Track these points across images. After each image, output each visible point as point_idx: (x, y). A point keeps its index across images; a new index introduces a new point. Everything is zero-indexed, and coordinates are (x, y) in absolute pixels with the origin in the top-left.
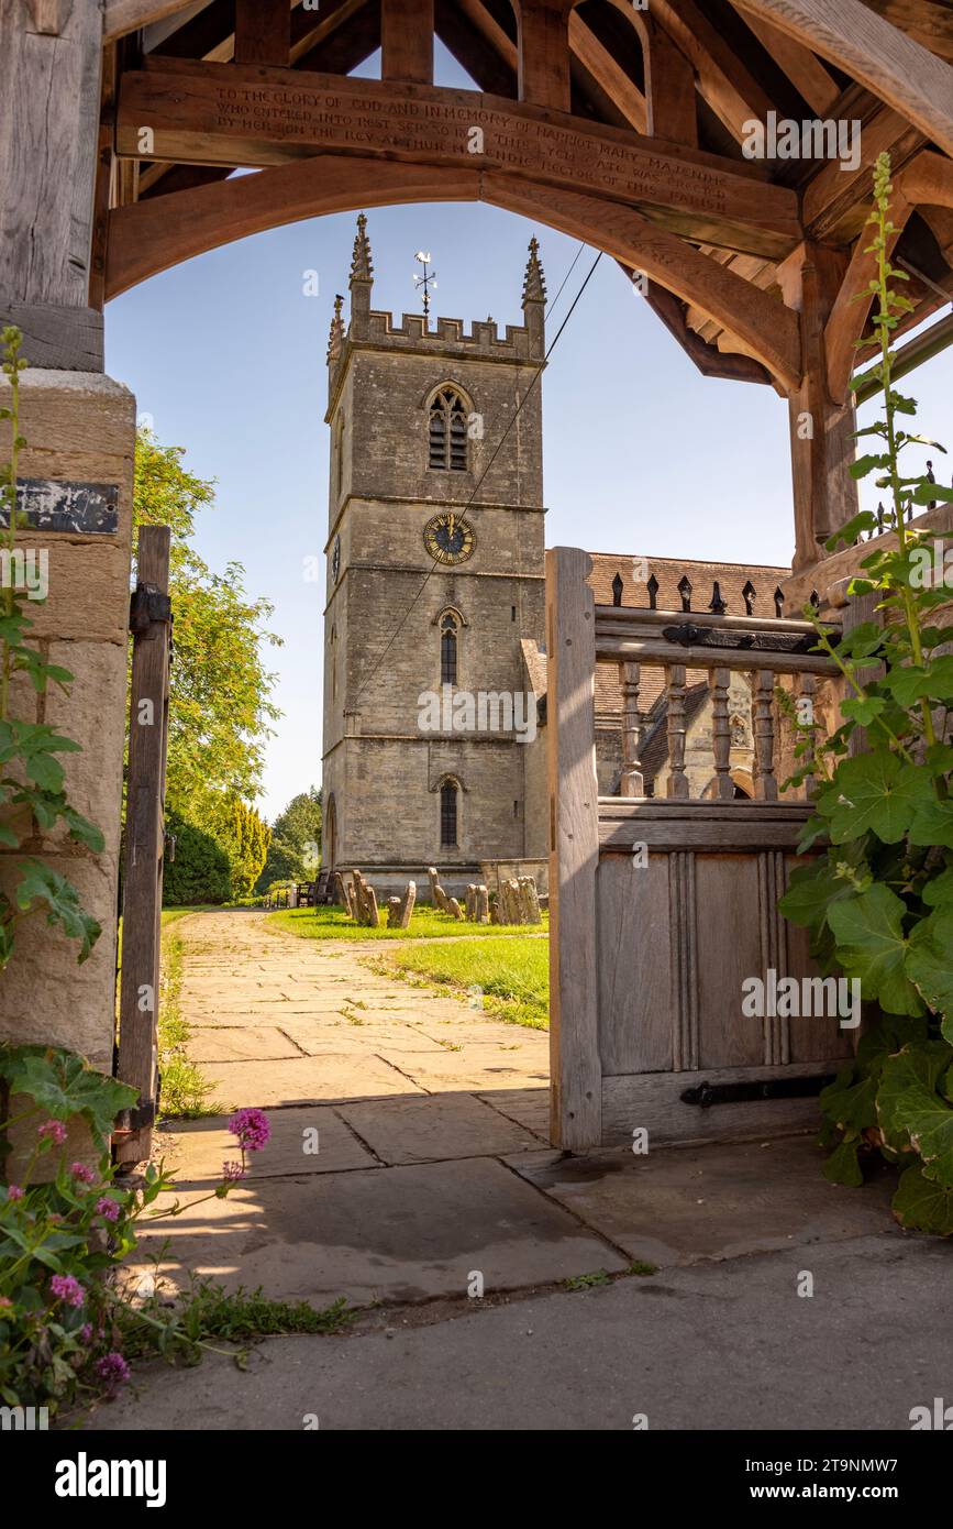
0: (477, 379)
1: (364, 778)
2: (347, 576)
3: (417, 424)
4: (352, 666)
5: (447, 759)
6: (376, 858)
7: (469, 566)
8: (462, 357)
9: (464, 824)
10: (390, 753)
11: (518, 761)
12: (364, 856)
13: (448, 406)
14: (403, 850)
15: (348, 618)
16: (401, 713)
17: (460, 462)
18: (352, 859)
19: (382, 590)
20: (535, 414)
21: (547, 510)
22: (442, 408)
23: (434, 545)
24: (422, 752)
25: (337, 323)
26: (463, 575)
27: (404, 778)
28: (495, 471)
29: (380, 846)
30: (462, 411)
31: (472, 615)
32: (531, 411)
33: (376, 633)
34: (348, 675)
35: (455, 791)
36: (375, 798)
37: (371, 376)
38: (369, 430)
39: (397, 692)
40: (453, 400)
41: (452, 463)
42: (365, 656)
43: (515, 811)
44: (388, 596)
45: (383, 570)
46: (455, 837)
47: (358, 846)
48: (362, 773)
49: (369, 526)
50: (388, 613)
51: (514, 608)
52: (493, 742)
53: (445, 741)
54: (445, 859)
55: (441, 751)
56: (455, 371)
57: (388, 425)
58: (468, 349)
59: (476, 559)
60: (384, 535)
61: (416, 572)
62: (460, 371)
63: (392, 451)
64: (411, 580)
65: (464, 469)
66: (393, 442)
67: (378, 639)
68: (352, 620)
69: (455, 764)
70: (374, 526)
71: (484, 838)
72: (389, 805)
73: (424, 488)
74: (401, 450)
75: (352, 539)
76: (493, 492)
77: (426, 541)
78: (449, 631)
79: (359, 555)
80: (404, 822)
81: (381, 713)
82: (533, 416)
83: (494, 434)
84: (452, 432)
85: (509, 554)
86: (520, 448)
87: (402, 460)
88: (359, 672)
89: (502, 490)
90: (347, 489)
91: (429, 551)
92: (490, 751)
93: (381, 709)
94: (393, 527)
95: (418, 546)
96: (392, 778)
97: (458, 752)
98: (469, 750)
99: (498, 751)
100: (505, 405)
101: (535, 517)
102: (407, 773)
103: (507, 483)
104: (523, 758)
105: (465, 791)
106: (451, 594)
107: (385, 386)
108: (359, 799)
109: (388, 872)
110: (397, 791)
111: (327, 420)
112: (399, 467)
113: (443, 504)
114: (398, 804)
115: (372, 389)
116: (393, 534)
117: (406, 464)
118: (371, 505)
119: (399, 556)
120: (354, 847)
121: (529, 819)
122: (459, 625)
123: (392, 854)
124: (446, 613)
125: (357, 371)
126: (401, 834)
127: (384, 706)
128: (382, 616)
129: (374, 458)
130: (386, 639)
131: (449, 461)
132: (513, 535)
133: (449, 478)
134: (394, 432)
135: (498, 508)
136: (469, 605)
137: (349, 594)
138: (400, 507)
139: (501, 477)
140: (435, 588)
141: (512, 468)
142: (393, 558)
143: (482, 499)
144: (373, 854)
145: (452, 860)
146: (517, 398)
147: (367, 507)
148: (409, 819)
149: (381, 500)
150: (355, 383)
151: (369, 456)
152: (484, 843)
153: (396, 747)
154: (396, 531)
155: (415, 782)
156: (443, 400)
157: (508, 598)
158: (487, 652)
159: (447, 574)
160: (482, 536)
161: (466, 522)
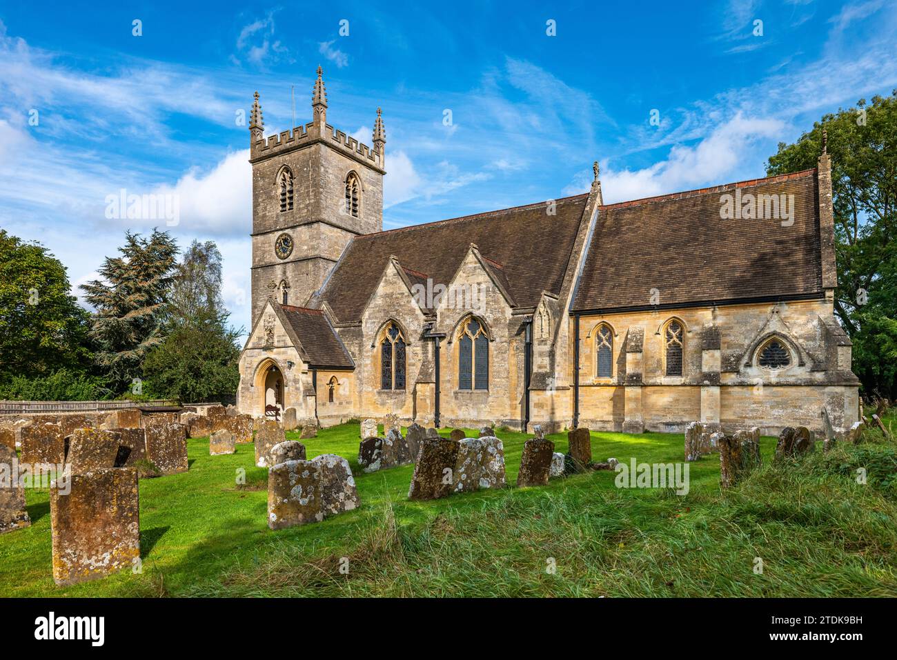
0: (295, 160)
3: (274, 192)
8: (288, 151)
13: (288, 177)
17: (290, 206)
22: (285, 180)
23: (278, 250)
26: (288, 263)
28: (301, 206)
30: (292, 178)
31: (292, 282)
37: (258, 175)
38: (258, 201)
40: (289, 174)
45: (262, 267)
49: (258, 247)
51: (307, 275)
56: (287, 159)
57: (264, 196)
58: (290, 145)
59: (294, 253)
61: (272, 265)
62: (289, 158)
65: (292, 209)
66: (265, 204)
68: (253, 292)
74: (268, 207)
76: (301, 217)
78: (285, 291)
82: (316, 170)
83: (301, 186)
84: (288, 191)
85: (306, 247)
87: (269, 212)
89: (304, 215)
91: (277, 253)
94: (265, 246)
100: (306, 169)
101: (316, 225)
103: (306, 210)
106: (284, 273)
107: (263, 177)
112: (268, 216)
113: (281, 230)
115: (258, 181)
116: (265, 249)
117: (270, 214)
119: (268, 259)
122: (288, 287)
124: (283, 283)
129: (260, 214)
132: (308, 237)
134: (266, 200)
135: (302, 225)
136: (291, 277)
138: (268, 236)
139: (304, 208)
140: (278, 270)
141: (308, 202)
142: (266, 261)
143: (296, 222)
146: (309, 164)
147: (258, 239)
149: (262, 234)
156: (286, 175)
157: (305, 270)
158: (297, 298)
159: (283, 263)
160: (296, 241)
161: (289, 236)
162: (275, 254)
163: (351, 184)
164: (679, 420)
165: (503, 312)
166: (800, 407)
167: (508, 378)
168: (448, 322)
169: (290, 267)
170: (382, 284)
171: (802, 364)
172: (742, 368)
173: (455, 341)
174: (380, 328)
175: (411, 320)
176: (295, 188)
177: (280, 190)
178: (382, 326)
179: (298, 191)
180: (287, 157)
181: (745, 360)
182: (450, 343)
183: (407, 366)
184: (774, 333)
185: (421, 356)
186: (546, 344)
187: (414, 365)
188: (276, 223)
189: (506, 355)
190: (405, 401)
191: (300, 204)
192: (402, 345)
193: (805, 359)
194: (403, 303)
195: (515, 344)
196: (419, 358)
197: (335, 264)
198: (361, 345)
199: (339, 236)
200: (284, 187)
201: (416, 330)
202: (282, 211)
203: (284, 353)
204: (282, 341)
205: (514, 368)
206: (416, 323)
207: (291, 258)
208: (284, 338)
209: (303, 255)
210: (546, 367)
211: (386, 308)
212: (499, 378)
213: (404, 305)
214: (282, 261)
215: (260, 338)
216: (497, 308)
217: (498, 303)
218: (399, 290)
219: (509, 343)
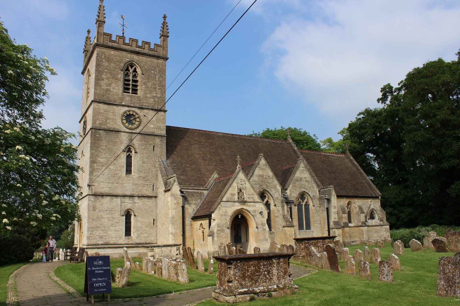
0: (143, 62)
1: (95, 210)
2: (90, 131)
3: (120, 76)
4: (91, 166)
5: (128, 204)
6: (100, 242)
7: (138, 131)
8: (137, 53)
9: (134, 228)
10: (105, 201)
11: (155, 204)
12: (94, 242)
13: (131, 70)
14: (110, 239)
15: (91, 148)
16: (110, 185)
17: (135, 91)
18: (90, 243)
19: (104, 137)
20: (164, 76)
21: (167, 111)
22: (129, 71)
23: (125, 121)
24: (118, 200)
25: (88, 38)
26: (136, 133)
27: (111, 211)
28: (148, 95)
29: (101, 237)
30: (137, 72)
31: (138, 148)
32: (162, 75)
33: (101, 154)
34: (90, 170)
35: (130, 215)
36: (99, 218)
37: (103, 57)
38: (101, 76)
39: (109, 177)
40: (133, 68)
41: (132, 91)
42: (97, 163)
43: (154, 223)
44: (107, 140)
45: (105, 130)
46: (130, 233)
47: (92, 238)
48: (94, 209)
49: (99, 113)
50: (106, 146)
51: (154, 146)
52: (145, 197)
53: (127, 196)
54: (127, 242)
55: (126, 200)
56: (135, 58)
57: (109, 75)
58: (140, 50)
59: (141, 127)
60: (105, 116)
61: (118, 131)
62: (136, 58)
63: (109, 85)
64: (115, 134)
65: (137, 94)
66: (110, 82)
67: (102, 156)
68: (92, 148)
69: (131, 205)
70: (102, 113)
71: (141, 233)
72: (105, 222)
73: (122, 99)
74: (113, 85)
75: (93, 117)
76: (147, 103)
77: (122, 120)
78: (129, 154)
79: (95, 124)
80: (111, 228)
81: (103, 185)
82: (163, 77)
83: (148, 82)
84: (132, 80)
86: (158, 88)
87: (113, 89)
88: (94, 169)
89: (150, 102)
90: (91, 98)
91: (123, 123)
92: (144, 200)
93: (102, 184)
94: (109, 113)
95: (119, 121)
96: (106, 211)
97: (132, 200)
98: (136, 199)
99: (148, 200)
100: (153, 72)
101: (162, 113)
102: (112, 208)
104: (156, 203)
105: (135, 215)
106: (131, 140)
107: (108, 61)
108: (93, 219)
109: (104, 248)
110: (108, 216)
111: (83, 73)
112: (112, 91)
113: (128, 106)
114: (108, 221)
115: (103, 61)
116: (109, 116)
117: (115, 90)
118: (101, 105)
119: (111, 125)
120: (91, 238)
121: (159, 226)
122: (133, 152)
123: (106, 241)
124: (128, 147)
125: (98, 54)
126: (110, 233)
127: (103, 182)
128: (104, 147)
129: (102, 87)
130: (104, 156)
131: (130, 91)
132: (154, 119)
133: (131, 97)
134: (111, 78)
135: (149, 109)
136: (138, 145)
137: (91, 138)
138: (112, 106)
139: (150, 98)
141: (155, 95)
142: (109, 126)
143: (143, 105)
144: (98, 241)
145: (130, 242)
146: (157, 69)
147: (99, 106)
148: (113, 227)
149: (105, 103)
150: (97, 59)
151: (101, 86)
152: (142, 235)
153: (108, 198)
154: (110, 115)
155: (115, 212)
156: (130, 68)
157: (152, 142)
158: (144, 162)
159: (130, 133)
161: (137, 113)
162: (119, 123)
165: (316, 193)
167: (320, 224)
168: (293, 195)
169: (137, 137)
170: (257, 169)
171: (378, 219)
175: (275, 192)
176: (140, 80)
179: (145, 84)
182: (295, 206)
184: (372, 208)
185: (281, 212)
186: (336, 209)
187: (278, 217)
189: (319, 213)
190: (274, 238)
194: (269, 182)
195: (322, 208)
196: (281, 213)
200: (126, 74)
201: (278, 198)
202: (125, 92)
203: (253, 206)
204: (252, 198)
205: (322, 219)
206: (278, 194)
208: (253, 196)
209: (150, 131)
210: (336, 219)
211: (260, 183)
212: (316, 224)
213: (271, 183)
215: (233, 195)
216: (313, 191)
217: (314, 188)
218: (267, 174)
219: (320, 207)
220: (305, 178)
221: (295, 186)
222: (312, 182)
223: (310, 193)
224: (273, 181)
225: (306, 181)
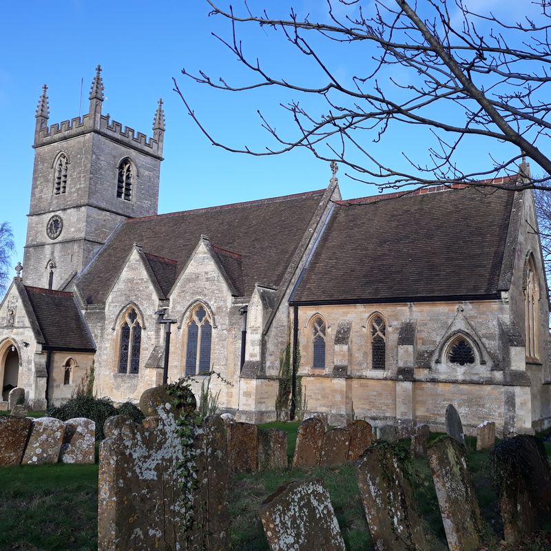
0: (70, 147)
3: (50, 176)
8: (67, 138)
13: (63, 163)
17: (64, 189)
19: (33, 255)
23: (49, 231)
26: (57, 243)
28: (72, 190)
31: (58, 262)
32: (88, 155)
33: (29, 275)
37: (39, 159)
38: (36, 184)
44: (34, 258)
45: (34, 246)
49: (32, 227)
50: (33, 265)
51: (72, 256)
57: (42, 179)
58: (68, 133)
59: (62, 234)
60: (36, 230)
61: (43, 245)
62: (66, 146)
63: (42, 191)
64: (42, 250)
66: (42, 187)
67: (30, 278)
70: (34, 226)
75: (28, 234)
77: (47, 230)
78: (52, 271)
82: (88, 158)
83: (74, 172)
84: (63, 176)
85: (73, 229)
87: (44, 195)
89: (74, 198)
91: (48, 234)
94: (39, 226)
100: (79, 156)
101: (83, 209)
103: (76, 194)
106: (53, 253)
107: (42, 162)
112: (43, 198)
115: (38, 165)
122: (54, 267)
124: (50, 262)
125: (35, 158)
128: (32, 267)
130: (32, 277)
131: (60, 191)
132: (76, 220)
133: (58, 198)
134: (43, 182)
135: (71, 208)
136: (58, 257)
139: (74, 192)
140: (48, 251)
141: (79, 187)
142: (37, 240)
146: (83, 151)
147: (32, 219)
149: (36, 215)
151: (35, 196)
157: (70, 251)
159: (52, 244)
160: (64, 222)
161: (60, 218)
162: (46, 234)
163: (125, 170)
164: (381, 415)
165: (225, 301)
166: (483, 406)
168: (179, 308)
169: (58, 247)
170: (125, 269)
171: (483, 363)
172: (433, 364)
173: (184, 327)
174: (121, 311)
175: (147, 305)
176: (69, 173)
177: (57, 175)
178: (122, 310)
179: (71, 176)
180: (64, 143)
181: (435, 357)
182: (179, 328)
183: (141, 350)
184: (460, 331)
185: (153, 341)
187: (147, 349)
188: (50, 204)
189: (225, 343)
191: (71, 188)
192: (138, 329)
193: (486, 358)
194: (141, 289)
195: (233, 332)
196: (153, 343)
197: (101, 246)
198: (103, 329)
199: (108, 219)
200: (60, 171)
201: (152, 315)
202: (57, 194)
203: (22, 333)
204: (22, 321)
205: (231, 356)
206: (152, 308)
207: (60, 239)
208: (23, 319)
209: (70, 236)
210: (256, 356)
211: (127, 293)
212: (219, 365)
213: (143, 291)
214: (52, 241)
216: (221, 297)
217: (221, 291)
218: (140, 276)
219: (229, 330)
220: (206, 273)
221: (184, 291)
222: (218, 281)
223: (211, 303)
224: (147, 287)
225: (207, 278)
